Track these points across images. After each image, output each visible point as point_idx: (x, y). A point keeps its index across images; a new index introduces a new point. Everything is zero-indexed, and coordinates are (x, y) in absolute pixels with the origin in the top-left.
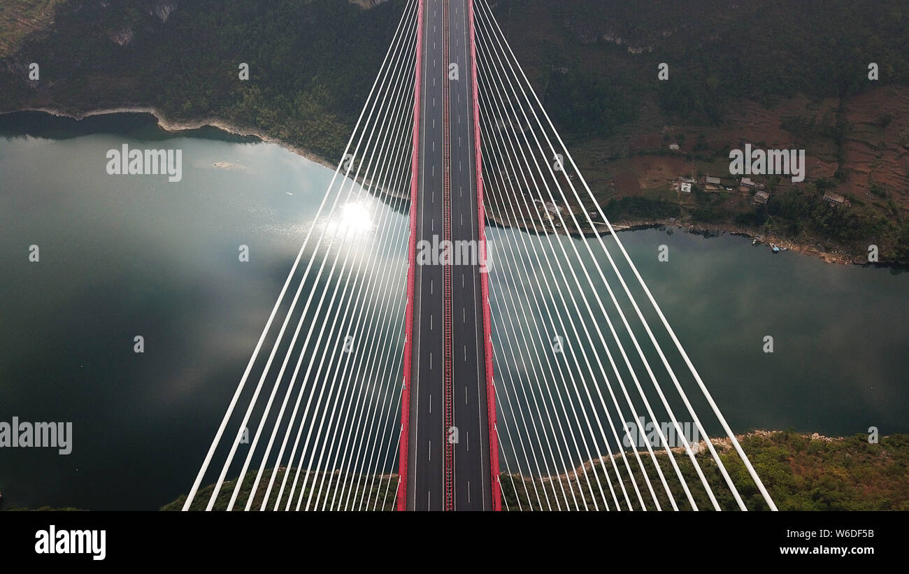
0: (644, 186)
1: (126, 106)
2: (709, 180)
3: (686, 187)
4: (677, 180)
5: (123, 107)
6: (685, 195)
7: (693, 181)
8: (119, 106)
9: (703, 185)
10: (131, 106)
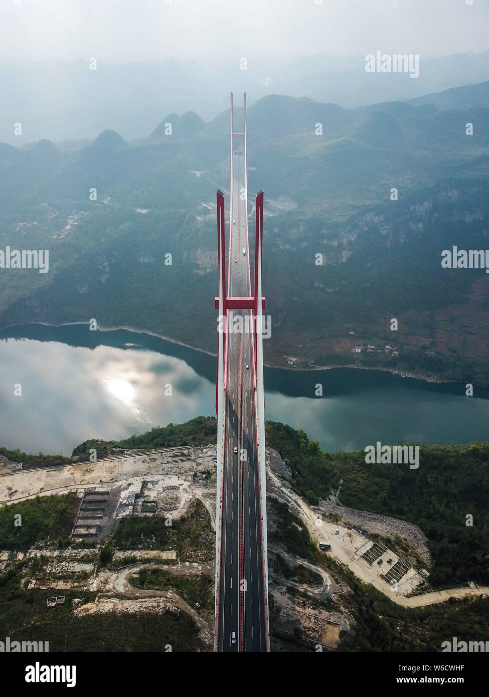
0: (337, 350)
1: (81, 321)
2: (369, 347)
3: (358, 350)
4: (354, 347)
5: (80, 322)
6: (357, 353)
7: (362, 348)
8: (77, 321)
9: (366, 349)
10: (84, 321)
